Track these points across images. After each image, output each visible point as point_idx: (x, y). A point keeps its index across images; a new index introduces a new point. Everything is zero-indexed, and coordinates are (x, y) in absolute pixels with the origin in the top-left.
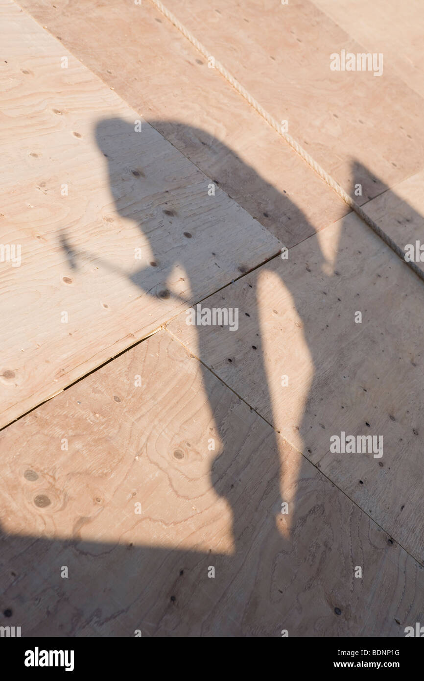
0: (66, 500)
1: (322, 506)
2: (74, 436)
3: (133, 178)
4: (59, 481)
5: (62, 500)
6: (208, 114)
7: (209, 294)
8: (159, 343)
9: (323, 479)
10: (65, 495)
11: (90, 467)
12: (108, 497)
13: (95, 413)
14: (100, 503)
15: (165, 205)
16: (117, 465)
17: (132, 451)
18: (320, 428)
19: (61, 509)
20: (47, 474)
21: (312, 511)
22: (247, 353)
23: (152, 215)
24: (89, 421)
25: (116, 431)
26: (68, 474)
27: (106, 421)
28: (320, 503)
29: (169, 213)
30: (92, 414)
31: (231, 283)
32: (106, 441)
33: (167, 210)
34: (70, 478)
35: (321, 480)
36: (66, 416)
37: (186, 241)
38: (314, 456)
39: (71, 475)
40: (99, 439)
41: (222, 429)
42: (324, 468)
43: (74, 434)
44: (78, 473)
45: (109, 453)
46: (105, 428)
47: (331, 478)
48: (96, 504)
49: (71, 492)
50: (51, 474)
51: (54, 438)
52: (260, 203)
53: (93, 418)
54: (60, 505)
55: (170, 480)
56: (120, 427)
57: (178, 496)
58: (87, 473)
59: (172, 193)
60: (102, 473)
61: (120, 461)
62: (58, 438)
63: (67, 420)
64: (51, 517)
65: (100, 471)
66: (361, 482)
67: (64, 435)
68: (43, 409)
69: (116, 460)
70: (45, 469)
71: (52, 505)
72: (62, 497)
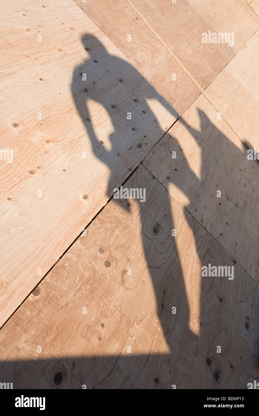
0: (117, 262)
1: (210, 248)
2: (115, 227)
3: (120, 83)
4: (113, 252)
5: (115, 262)
6: (144, 46)
7: (156, 143)
8: (141, 172)
9: (209, 235)
10: (116, 259)
11: (124, 242)
12: (132, 258)
13: (122, 214)
14: (129, 261)
15: (133, 97)
16: (133, 240)
17: (138, 232)
18: (204, 208)
19: (116, 267)
20: (108, 249)
21: (206, 252)
22: (173, 173)
23: (129, 102)
24: (120, 218)
25: (131, 222)
26: (116, 248)
27: (126, 217)
28: (209, 247)
29: (136, 101)
30: (120, 214)
31: (163, 136)
32: (128, 228)
33: (135, 99)
34: (117, 250)
35: (208, 235)
36: (111, 217)
37: (144, 115)
38: (204, 224)
39: (117, 248)
40: (125, 227)
41: (170, 215)
42: (208, 230)
43: (115, 226)
44: (120, 247)
45: (130, 234)
46: (126, 221)
47: (211, 234)
48: (128, 262)
49: (118, 257)
50: (109, 249)
51: (108, 229)
52: (168, 92)
53: (121, 216)
54: (115, 265)
55: (154, 245)
56: (132, 220)
57: (158, 253)
58: (123, 246)
59: (136, 90)
60: (128, 245)
61: (134, 237)
62: (109, 229)
63: (111, 219)
64: (112, 272)
65: (128, 244)
66: (221, 234)
67: (111, 227)
68: (102, 214)
69: (133, 238)
70: (106, 247)
71: (112, 265)
72: (115, 260)
